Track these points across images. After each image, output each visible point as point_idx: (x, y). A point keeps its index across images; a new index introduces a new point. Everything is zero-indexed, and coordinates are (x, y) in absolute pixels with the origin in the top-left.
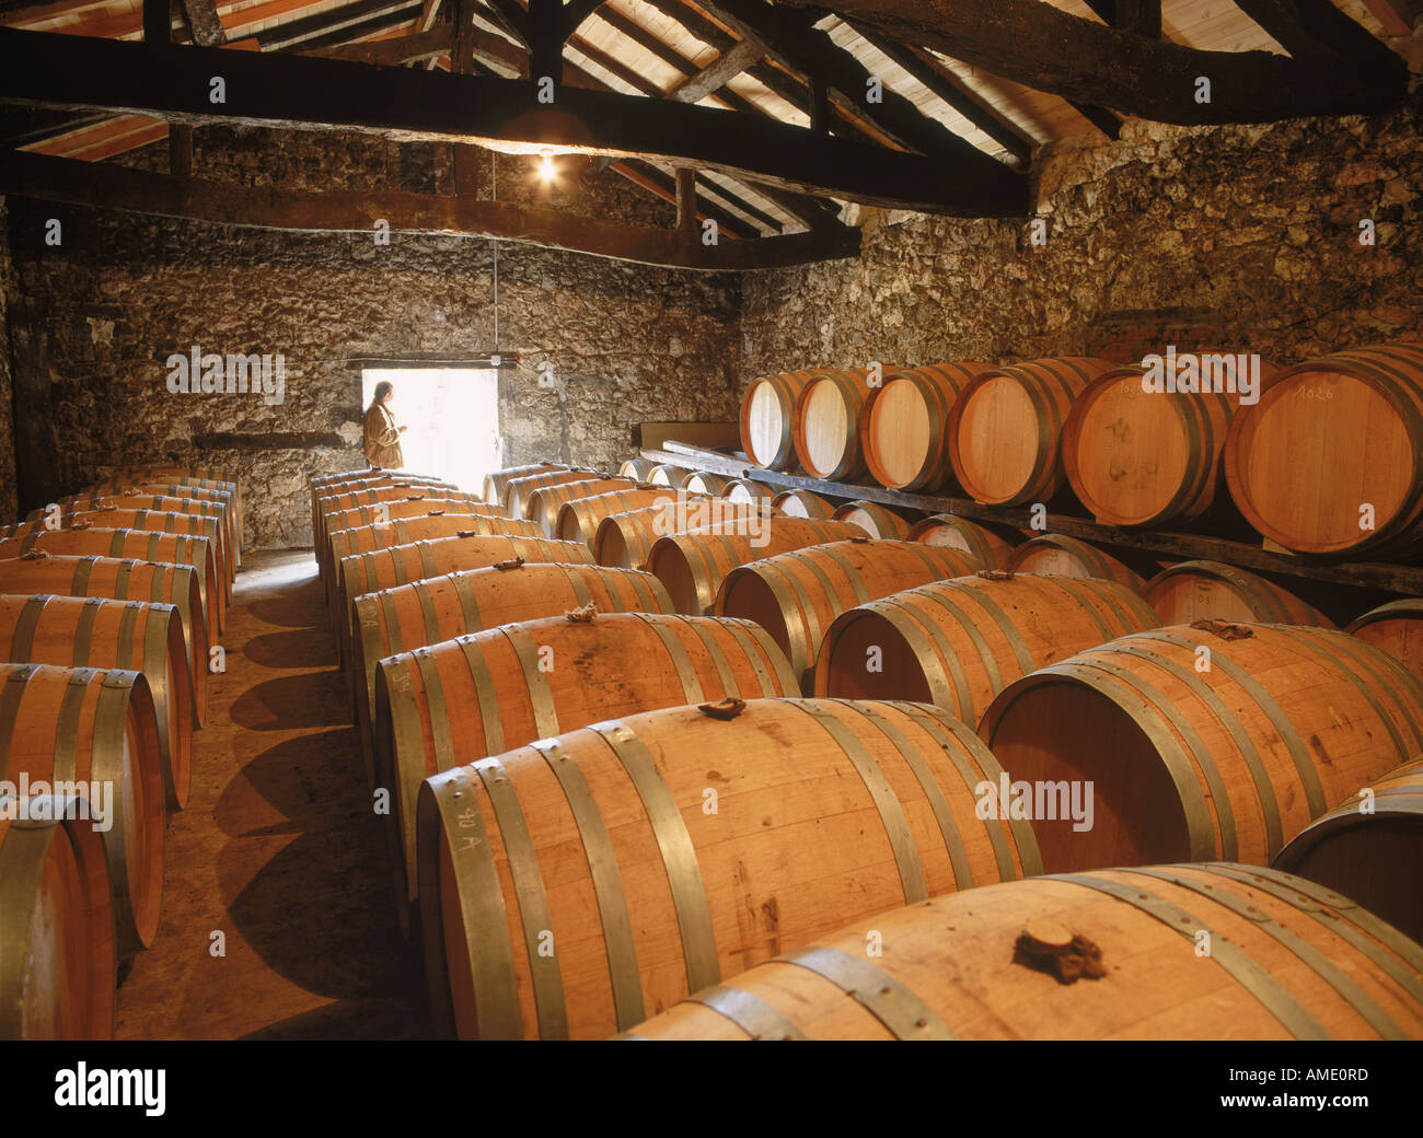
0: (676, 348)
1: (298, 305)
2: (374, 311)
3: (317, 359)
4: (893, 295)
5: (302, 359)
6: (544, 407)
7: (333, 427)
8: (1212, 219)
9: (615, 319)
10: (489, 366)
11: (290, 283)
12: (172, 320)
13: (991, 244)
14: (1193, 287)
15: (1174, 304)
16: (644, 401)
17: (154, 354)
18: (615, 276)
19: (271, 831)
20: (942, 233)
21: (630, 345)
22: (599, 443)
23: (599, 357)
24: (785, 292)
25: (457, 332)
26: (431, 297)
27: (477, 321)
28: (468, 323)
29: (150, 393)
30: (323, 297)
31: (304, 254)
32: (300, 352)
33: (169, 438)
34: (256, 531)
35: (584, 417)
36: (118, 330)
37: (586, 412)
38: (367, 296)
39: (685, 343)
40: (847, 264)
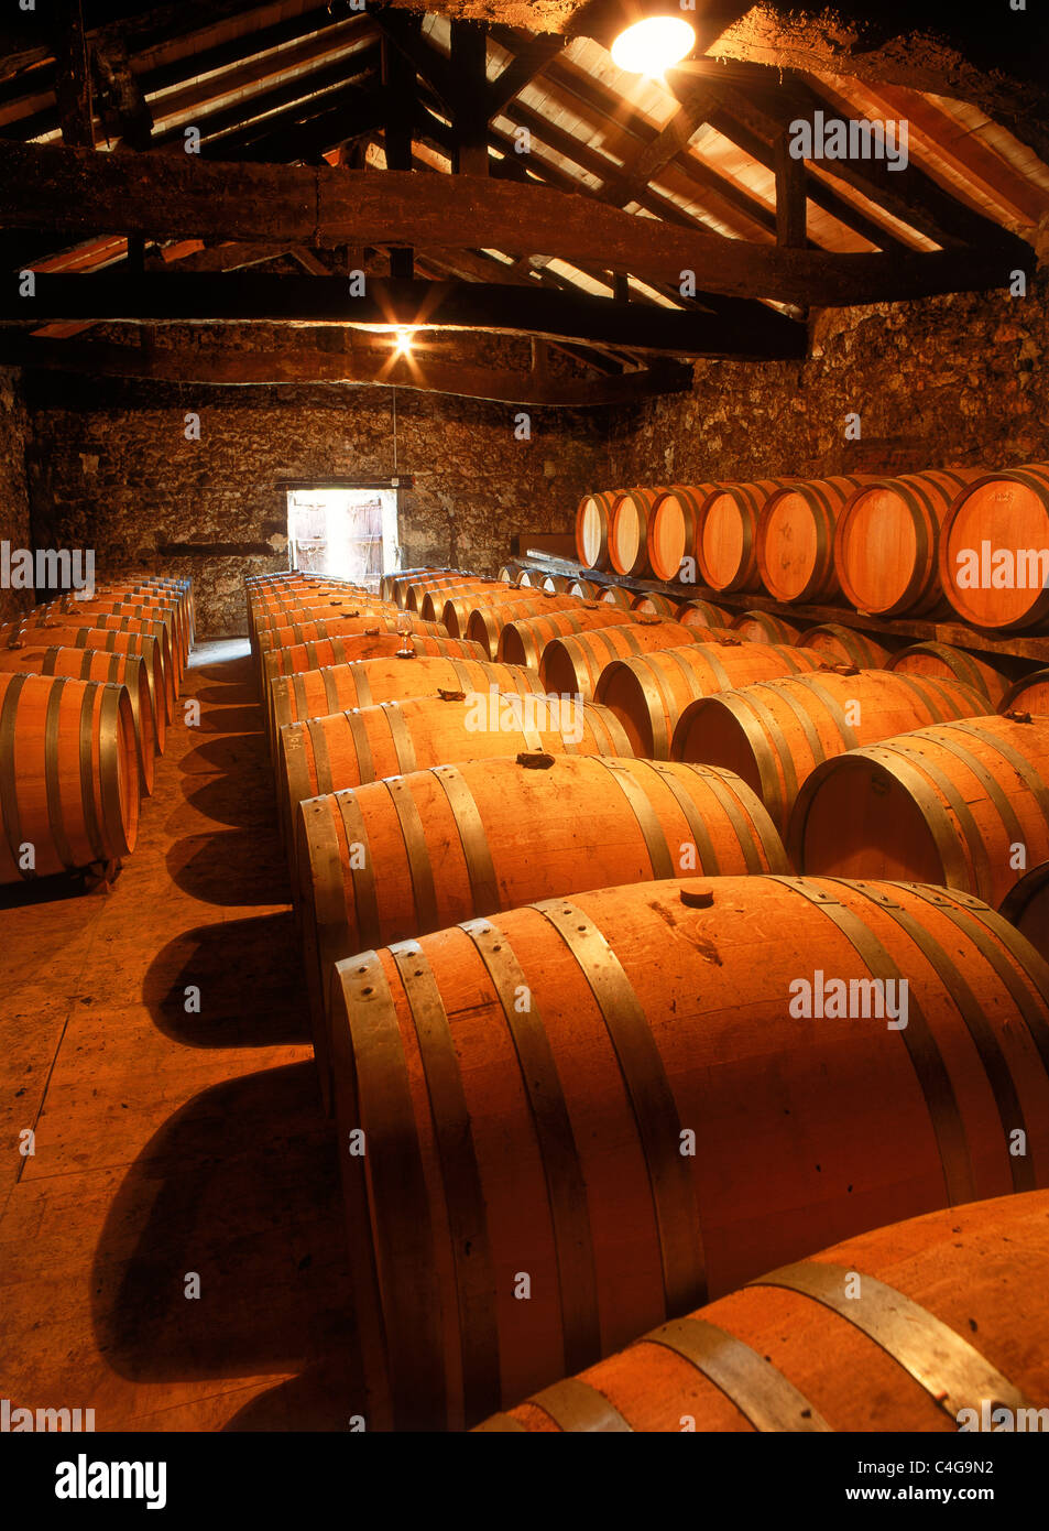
0: (549, 470)
1: (236, 439)
2: (296, 443)
3: (251, 483)
4: (715, 423)
5: (240, 484)
6: (436, 521)
7: (264, 538)
8: (924, 365)
9: (496, 446)
10: (390, 487)
11: (230, 422)
12: (140, 454)
13: (782, 382)
14: (910, 419)
15: (899, 433)
16: (522, 516)
17: (128, 481)
18: (497, 408)
19: (211, 773)
20: (749, 371)
21: (509, 468)
22: (483, 552)
23: (483, 479)
24: (639, 420)
25: (363, 459)
26: (342, 430)
27: (379, 449)
28: (372, 452)
29: (125, 511)
30: (255, 432)
31: (239, 397)
32: (238, 478)
33: (140, 547)
34: (206, 622)
35: (470, 531)
36: (102, 463)
37: (472, 526)
38: (290, 430)
39: (557, 466)
40: (684, 396)
